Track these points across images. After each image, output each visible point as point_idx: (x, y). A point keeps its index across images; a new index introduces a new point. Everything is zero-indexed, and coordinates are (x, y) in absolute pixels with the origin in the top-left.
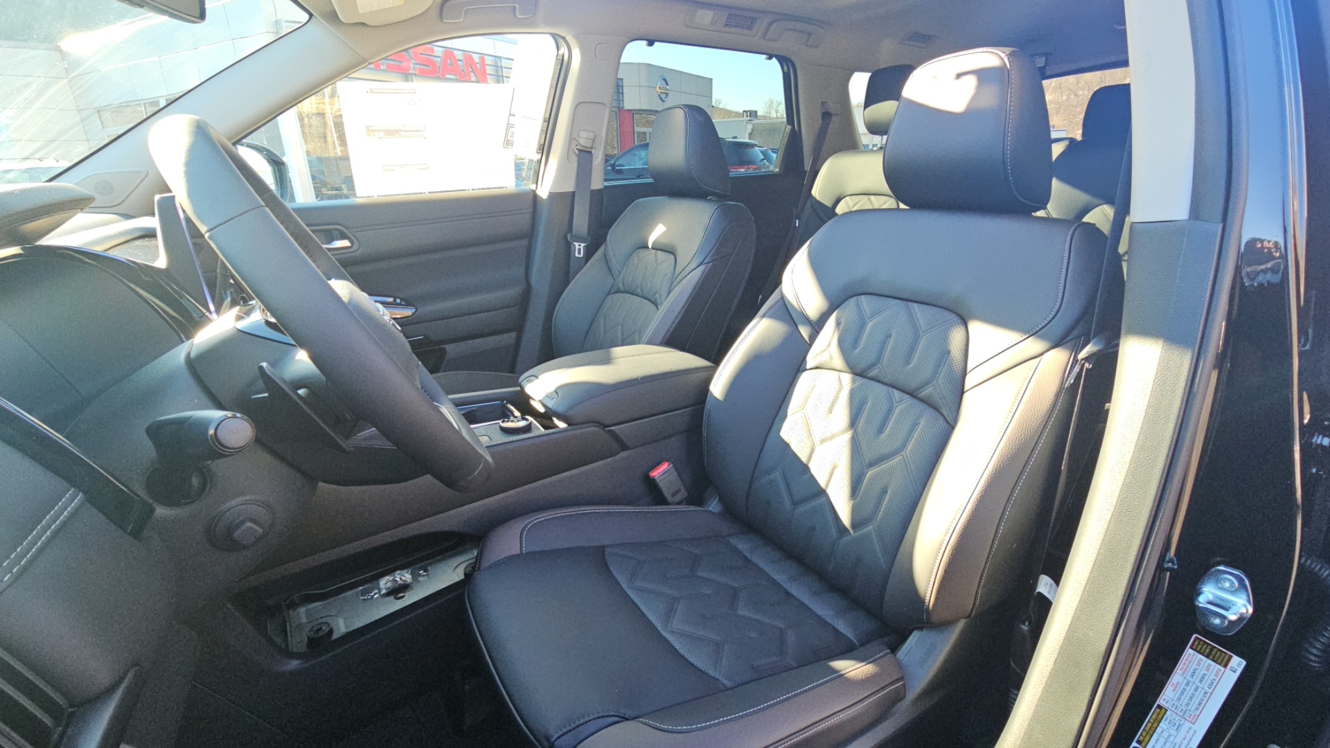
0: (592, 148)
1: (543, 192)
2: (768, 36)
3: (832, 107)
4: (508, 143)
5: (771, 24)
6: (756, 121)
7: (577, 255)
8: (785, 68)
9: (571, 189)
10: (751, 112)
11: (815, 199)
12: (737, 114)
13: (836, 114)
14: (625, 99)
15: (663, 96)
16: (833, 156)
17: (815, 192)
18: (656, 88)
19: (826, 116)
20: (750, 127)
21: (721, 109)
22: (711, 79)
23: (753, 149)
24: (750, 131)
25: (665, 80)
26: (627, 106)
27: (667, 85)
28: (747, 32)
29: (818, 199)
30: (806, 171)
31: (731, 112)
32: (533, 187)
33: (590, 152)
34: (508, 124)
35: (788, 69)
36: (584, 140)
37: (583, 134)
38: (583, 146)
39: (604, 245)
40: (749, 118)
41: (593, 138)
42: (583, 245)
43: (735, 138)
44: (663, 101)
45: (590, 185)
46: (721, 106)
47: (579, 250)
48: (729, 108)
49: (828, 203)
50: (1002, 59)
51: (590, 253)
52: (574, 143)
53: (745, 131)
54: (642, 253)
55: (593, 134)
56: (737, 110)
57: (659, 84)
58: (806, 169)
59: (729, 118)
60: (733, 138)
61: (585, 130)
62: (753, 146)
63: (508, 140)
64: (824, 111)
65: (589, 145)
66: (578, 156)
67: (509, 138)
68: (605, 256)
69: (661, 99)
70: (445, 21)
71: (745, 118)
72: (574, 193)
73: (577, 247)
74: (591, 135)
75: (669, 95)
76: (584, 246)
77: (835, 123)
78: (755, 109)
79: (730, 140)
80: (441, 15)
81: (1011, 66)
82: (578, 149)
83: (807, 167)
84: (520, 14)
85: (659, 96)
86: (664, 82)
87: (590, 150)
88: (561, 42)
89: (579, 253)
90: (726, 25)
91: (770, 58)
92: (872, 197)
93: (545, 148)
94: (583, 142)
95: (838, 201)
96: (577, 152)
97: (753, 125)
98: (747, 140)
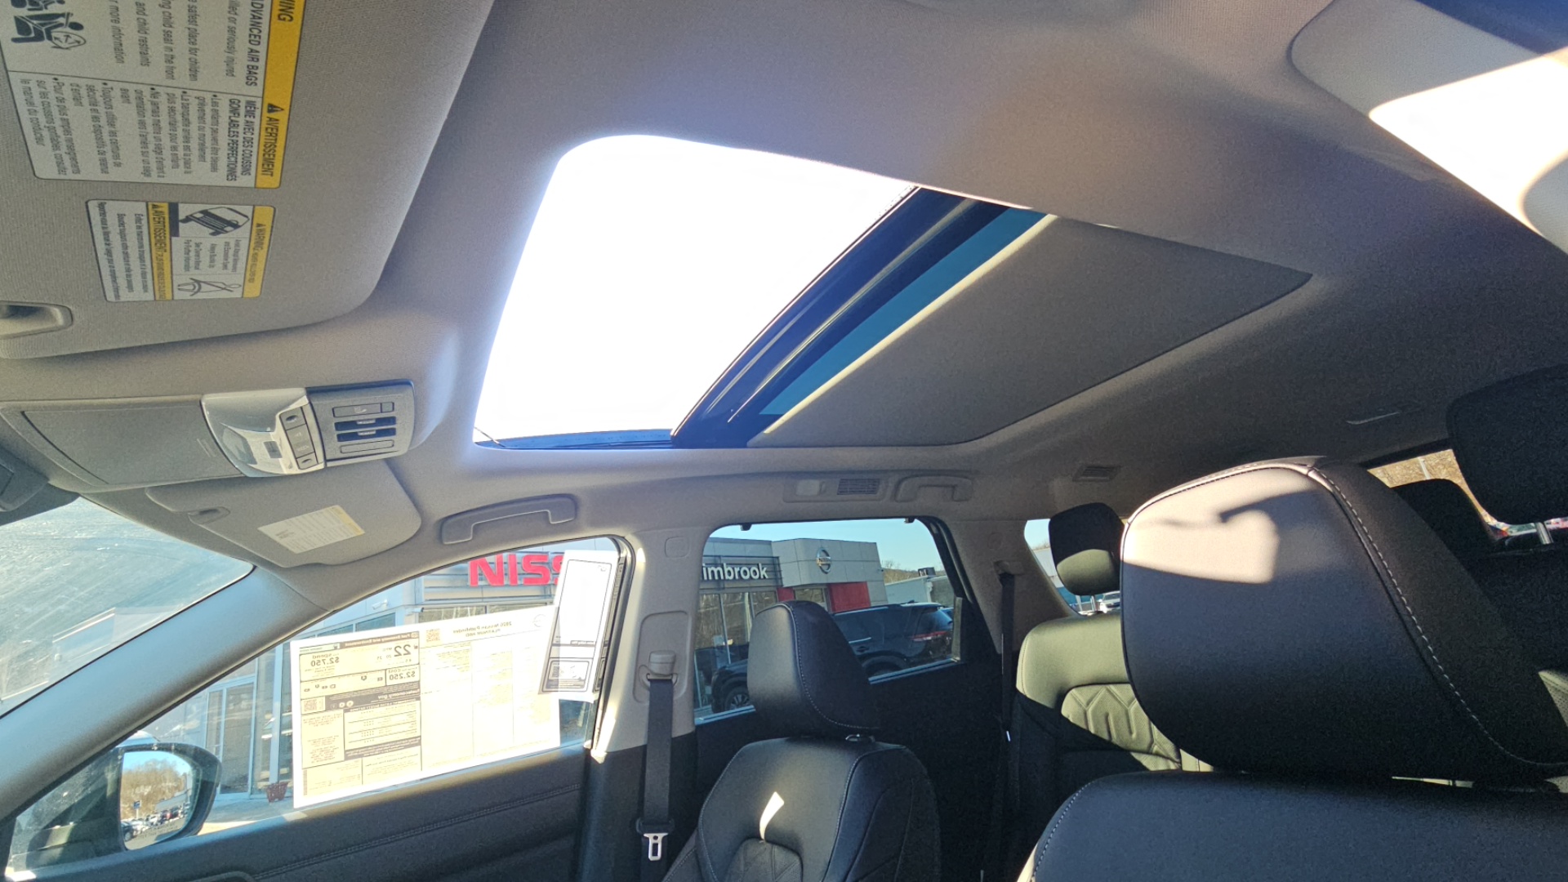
0: (672, 675)
1: (599, 754)
2: (899, 498)
3: (1012, 567)
4: (549, 684)
5: (900, 482)
6: (935, 578)
7: (650, 857)
8: (934, 529)
9: (641, 742)
10: (927, 569)
11: (1025, 697)
12: (913, 574)
13: (1019, 575)
14: (783, 576)
15: (825, 568)
16: (1033, 630)
17: (1023, 684)
18: (815, 560)
19: (1006, 578)
20: (929, 585)
21: (894, 571)
22: (875, 543)
23: (936, 612)
24: (931, 590)
25: (824, 551)
26: (786, 583)
27: (828, 555)
28: (872, 496)
29: (1028, 696)
30: (1001, 655)
31: (906, 572)
32: (587, 744)
33: (670, 681)
34: (550, 658)
35: (938, 529)
36: (657, 664)
37: (656, 658)
38: (656, 674)
39: (694, 835)
40: (926, 576)
41: (671, 661)
42: (661, 836)
43: (912, 602)
44: (826, 573)
45: (671, 731)
46: (893, 568)
47: (655, 846)
48: (902, 568)
49: (1045, 700)
50: (1307, 476)
51: (672, 848)
52: (644, 671)
53: (926, 592)
54: (752, 849)
55: (671, 656)
56: (911, 569)
57: (818, 556)
58: (999, 652)
59: (904, 579)
60: (909, 603)
61: (659, 652)
62: (935, 608)
63: (549, 680)
64: (1000, 572)
65: (666, 672)
66: (650, 689)
67: (550, 678)
68: (696, 854)
69: (823, 571)
70: (446, 543)
71: (922, 577)
72: (645, 747)
73: (651, 842)
74: (668, 657)
75: (832, 567)
76: (664, 838)
77: (1020, 585)
78: (930, 566)
79: (907, 605)
80: (440, 538)
81: (1332, 486)
82: (649, 680)
83: (1000, 648)
84: (553, 520)
85: (821, 567)
86: (823, 554)
87: (670, 678)
88: (621, 542)
89: (655, 853)
90: (841, 492)
91: (910, 520)
92: (1112, 687)
93: (604, 684)
94: (655, 668)
95: (1060, 697)
96: (648, 683)
97: (933, 583)
98: (930, 603)
